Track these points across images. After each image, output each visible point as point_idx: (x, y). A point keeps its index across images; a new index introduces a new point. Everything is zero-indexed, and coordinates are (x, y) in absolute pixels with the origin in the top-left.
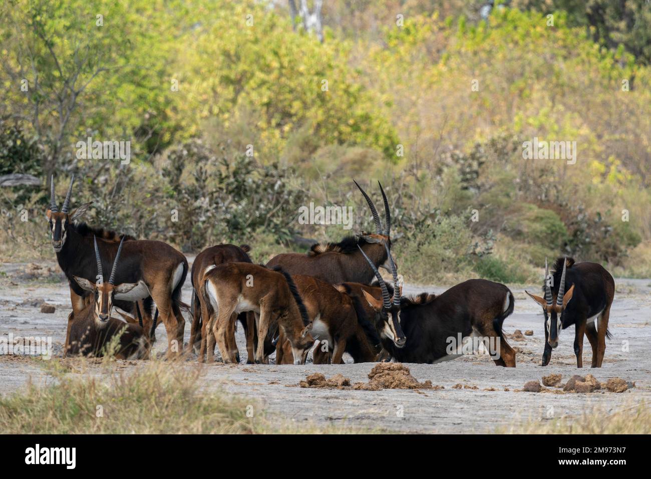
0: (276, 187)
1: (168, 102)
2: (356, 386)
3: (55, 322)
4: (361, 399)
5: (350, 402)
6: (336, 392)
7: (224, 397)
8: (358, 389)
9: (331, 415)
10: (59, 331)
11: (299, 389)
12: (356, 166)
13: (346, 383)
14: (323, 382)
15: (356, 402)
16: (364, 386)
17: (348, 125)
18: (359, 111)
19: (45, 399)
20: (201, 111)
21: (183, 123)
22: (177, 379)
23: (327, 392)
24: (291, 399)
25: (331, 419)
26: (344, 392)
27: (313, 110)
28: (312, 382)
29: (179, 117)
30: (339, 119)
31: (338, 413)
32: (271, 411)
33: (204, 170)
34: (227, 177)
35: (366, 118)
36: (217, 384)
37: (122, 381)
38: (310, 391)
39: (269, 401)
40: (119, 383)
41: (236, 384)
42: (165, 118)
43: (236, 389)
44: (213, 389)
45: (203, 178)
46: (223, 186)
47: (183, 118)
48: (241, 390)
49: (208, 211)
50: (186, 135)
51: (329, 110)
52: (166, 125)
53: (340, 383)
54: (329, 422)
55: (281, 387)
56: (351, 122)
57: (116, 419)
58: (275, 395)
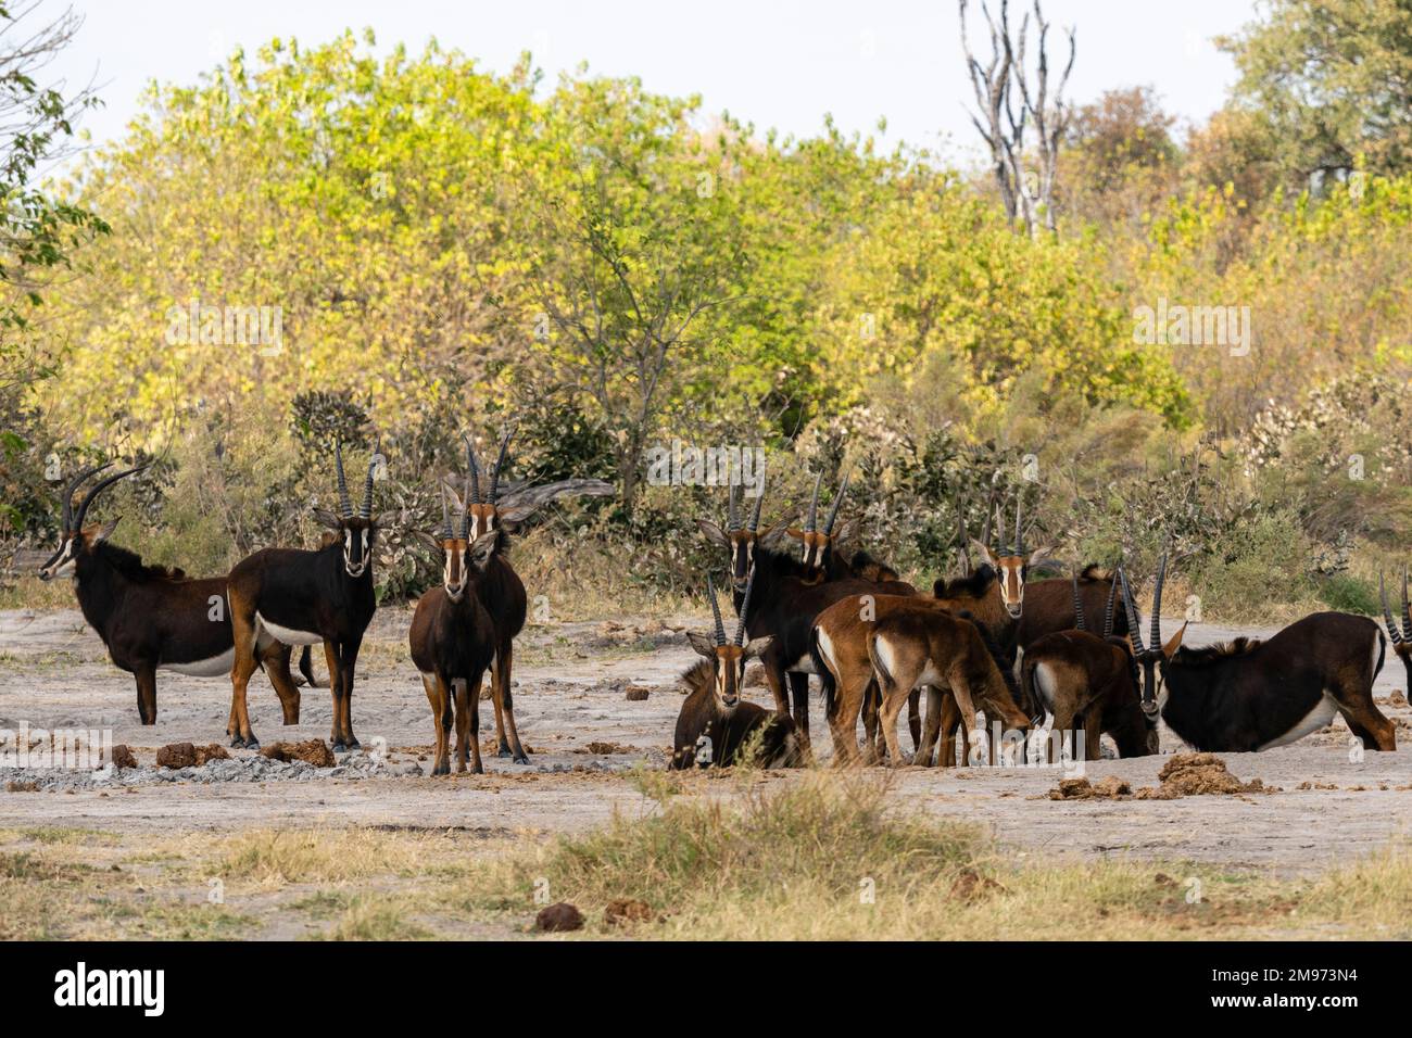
0: (994, 480)
1: (812, 351)
2: (1141, 794)
3: (649, 713)
4: (1149, 814)
5: (1133, 819)
6: (1108, 805)
7: (925, 821)
8: (1144, 798)
9: (1103, 842)
10: (658, 728)
11: (1048, 802)
12: (1121, 440)
13: (1124, 790)
14: (1087, 790)
15: (1142, 820)
16: (1153, 793)
17: (1105, 374)
18: (1121, 352)
19: (640, 839)
20: (867, 365)
21: (839, 385)
22: (851, 797)
23: (1093, 806)
24: (1038, 819)
25: (1103, 849)
26: (1121, 804)
27: (1048, 353)
28: (1070, 791)
29: (832, 374)
30: (1090, 365)
31: (1113, 840)
32: (1005, 840)
33: (875, 458)
34: (915, 467)
35: (1134, 361)
36: (916, 802)
37: (764, 804)
38: (1066, 806)
39: (1000, 825)
40: (759, 808)
41: (946, 800)
42: (809, 377)
43: (946, 807)
44: (909, 810)
45: (876, 469)
46: (909, 481)
47: (839, 376)
48: (953, 810)
49: (886, 523)
50: (844, 403)
51: (1073, 351)
52: (811, 390)
53: (1114, 790)
54: (1099, 854)
55: (1020, 801)
56: (1109, 368)
57: (757, 865)
58: (1011, 814)
